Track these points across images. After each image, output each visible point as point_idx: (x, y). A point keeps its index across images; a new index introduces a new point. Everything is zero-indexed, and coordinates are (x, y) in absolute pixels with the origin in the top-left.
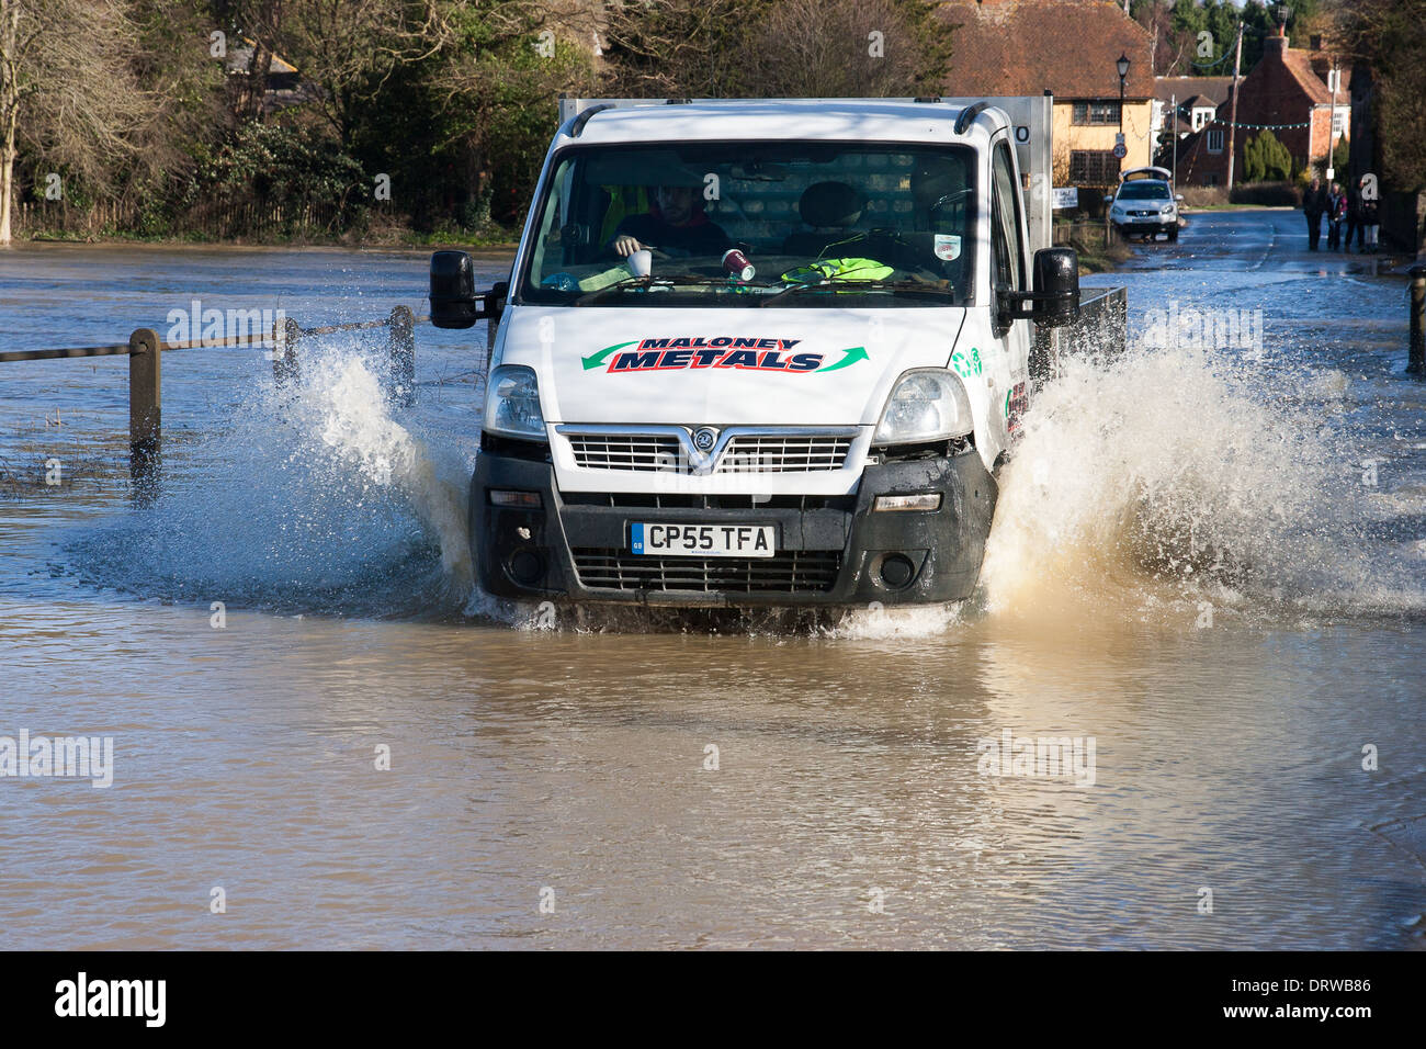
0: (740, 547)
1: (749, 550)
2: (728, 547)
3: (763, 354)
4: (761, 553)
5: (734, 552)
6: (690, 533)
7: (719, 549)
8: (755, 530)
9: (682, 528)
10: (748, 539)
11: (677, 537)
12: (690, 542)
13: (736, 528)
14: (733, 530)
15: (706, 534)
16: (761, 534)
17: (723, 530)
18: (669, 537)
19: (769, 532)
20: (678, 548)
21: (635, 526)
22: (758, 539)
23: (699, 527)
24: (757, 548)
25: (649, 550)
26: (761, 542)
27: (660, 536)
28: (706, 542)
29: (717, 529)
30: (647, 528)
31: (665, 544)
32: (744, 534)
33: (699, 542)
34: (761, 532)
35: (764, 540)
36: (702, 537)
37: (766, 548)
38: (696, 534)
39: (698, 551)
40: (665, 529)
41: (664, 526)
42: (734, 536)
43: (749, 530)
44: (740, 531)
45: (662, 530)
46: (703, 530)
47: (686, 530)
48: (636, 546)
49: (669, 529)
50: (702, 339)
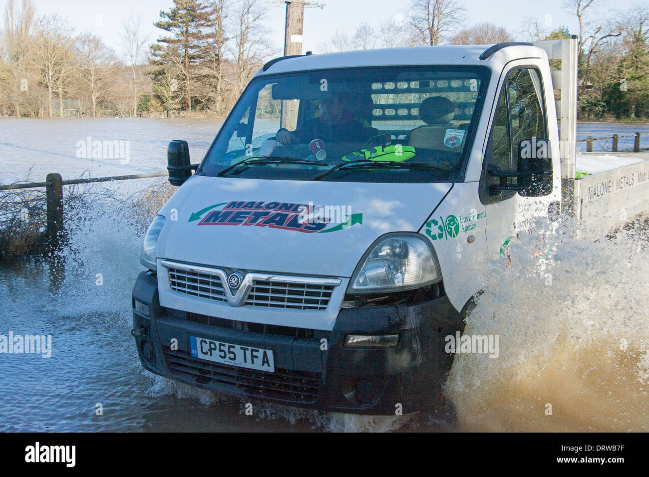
0: (253, 363)
1: (258, 365)
2: (245, 362)
3: (292, 216)
4: (265, 368)
5: (248, 365)
6: (222, 348)
7: (239, 362)
8: (261, 351)
9: (217, 343)
10: (257, 357)
11: (215, 349)
12: (223, 354)
13: (250, 348)
14: (248, 349)
15: (232, 349)
16: (265, 354)
17: (241, 348)
18: (211, 349)
19: (270, 353)
20: (215, 357)
21: (192, 338)
22: (264, 359)
23: (227, 345)
24: (263, 365)
25: (201, 356)
26: (265, 361)
27: (206, 347)
28: (232, 356)
29: (238, 347)
30: (199, 340)
31: (209, 353)
32: (255, 354)
33: (228, 355)
34: (265, 353)
35: (267, 359)
36: (230, 352)
37: (269, 365)
38: (226, 349)
39: (227, 361)
40: (208, 343)
41: (208, 341)
42: (248, 353)
43: (258, 351)
44: (252, 351)
45: (206, 343)
46: (230, 347)
47: (220, 345)
48: (194, 351)
49: (211, 343)
50: (262, 203)
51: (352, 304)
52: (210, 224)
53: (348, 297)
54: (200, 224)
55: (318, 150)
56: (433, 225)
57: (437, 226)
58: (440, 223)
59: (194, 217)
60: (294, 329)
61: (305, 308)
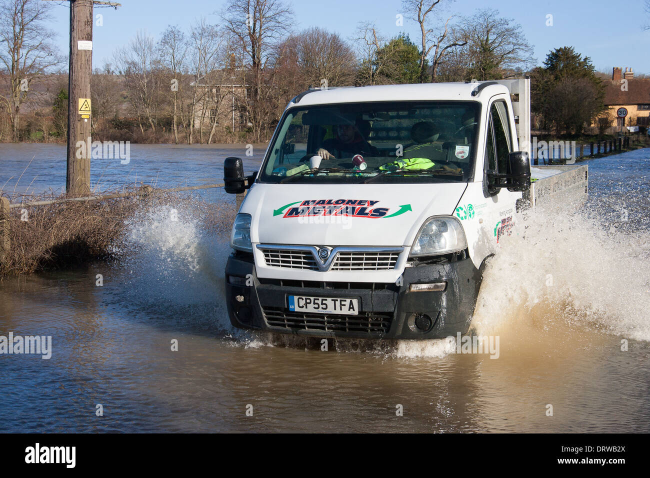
0: (341, 310)
1: (345, 311)
2: (335, 309)
3: (359, 208)
4: (351, 312)
5: (338, 312)
6: (316, 301)
7: (331, 310)
8: (348, 301)
9: (312, 298)
10: (345, 305)
11: (310, 303)
12: (316, 306)
13: (339, 299)
14: (337, 300)
15: (324, 302)
16: (351, 303)
17: (332, 300)
18: (307, 303)
19: (355, 302)
20: (311, 309)
21: (290, 297)
22: (350, 306)
23: (320, 299)
24: (349, 310)
25: (297, 309)
26: (351, 307)
27: (302, 303)
28: (324, 306)
29: (329, 299)
30: (296, 298)
31: (305, 306)
32: (343, 303)
33: (321, 306)
34: (351, 301)
35: (353, 306)
36: (322, 304)
37: (354, 310)
38: (319, 302)
39: (320, 311)
40: (304, 299)
41: (304, 298)
42: (338, 303)
43: (345, 301)
44: (341, 301)
45: (303, 299)
46: (322, 300)
47: (315, 300)
48: (291, 307)
49: (306, 299)
50: (332, 200)
51: (411, 264)
52: (293, 216)
53: (410, 260)
54: (285, 217)
55: (361, 163)
56: (460, 210)
57: (463, 211)
58: (464, 209)
59: (277, 213)
60: (371, 284)
61: (378, 269)
